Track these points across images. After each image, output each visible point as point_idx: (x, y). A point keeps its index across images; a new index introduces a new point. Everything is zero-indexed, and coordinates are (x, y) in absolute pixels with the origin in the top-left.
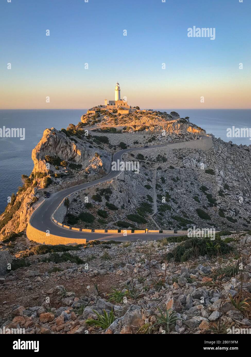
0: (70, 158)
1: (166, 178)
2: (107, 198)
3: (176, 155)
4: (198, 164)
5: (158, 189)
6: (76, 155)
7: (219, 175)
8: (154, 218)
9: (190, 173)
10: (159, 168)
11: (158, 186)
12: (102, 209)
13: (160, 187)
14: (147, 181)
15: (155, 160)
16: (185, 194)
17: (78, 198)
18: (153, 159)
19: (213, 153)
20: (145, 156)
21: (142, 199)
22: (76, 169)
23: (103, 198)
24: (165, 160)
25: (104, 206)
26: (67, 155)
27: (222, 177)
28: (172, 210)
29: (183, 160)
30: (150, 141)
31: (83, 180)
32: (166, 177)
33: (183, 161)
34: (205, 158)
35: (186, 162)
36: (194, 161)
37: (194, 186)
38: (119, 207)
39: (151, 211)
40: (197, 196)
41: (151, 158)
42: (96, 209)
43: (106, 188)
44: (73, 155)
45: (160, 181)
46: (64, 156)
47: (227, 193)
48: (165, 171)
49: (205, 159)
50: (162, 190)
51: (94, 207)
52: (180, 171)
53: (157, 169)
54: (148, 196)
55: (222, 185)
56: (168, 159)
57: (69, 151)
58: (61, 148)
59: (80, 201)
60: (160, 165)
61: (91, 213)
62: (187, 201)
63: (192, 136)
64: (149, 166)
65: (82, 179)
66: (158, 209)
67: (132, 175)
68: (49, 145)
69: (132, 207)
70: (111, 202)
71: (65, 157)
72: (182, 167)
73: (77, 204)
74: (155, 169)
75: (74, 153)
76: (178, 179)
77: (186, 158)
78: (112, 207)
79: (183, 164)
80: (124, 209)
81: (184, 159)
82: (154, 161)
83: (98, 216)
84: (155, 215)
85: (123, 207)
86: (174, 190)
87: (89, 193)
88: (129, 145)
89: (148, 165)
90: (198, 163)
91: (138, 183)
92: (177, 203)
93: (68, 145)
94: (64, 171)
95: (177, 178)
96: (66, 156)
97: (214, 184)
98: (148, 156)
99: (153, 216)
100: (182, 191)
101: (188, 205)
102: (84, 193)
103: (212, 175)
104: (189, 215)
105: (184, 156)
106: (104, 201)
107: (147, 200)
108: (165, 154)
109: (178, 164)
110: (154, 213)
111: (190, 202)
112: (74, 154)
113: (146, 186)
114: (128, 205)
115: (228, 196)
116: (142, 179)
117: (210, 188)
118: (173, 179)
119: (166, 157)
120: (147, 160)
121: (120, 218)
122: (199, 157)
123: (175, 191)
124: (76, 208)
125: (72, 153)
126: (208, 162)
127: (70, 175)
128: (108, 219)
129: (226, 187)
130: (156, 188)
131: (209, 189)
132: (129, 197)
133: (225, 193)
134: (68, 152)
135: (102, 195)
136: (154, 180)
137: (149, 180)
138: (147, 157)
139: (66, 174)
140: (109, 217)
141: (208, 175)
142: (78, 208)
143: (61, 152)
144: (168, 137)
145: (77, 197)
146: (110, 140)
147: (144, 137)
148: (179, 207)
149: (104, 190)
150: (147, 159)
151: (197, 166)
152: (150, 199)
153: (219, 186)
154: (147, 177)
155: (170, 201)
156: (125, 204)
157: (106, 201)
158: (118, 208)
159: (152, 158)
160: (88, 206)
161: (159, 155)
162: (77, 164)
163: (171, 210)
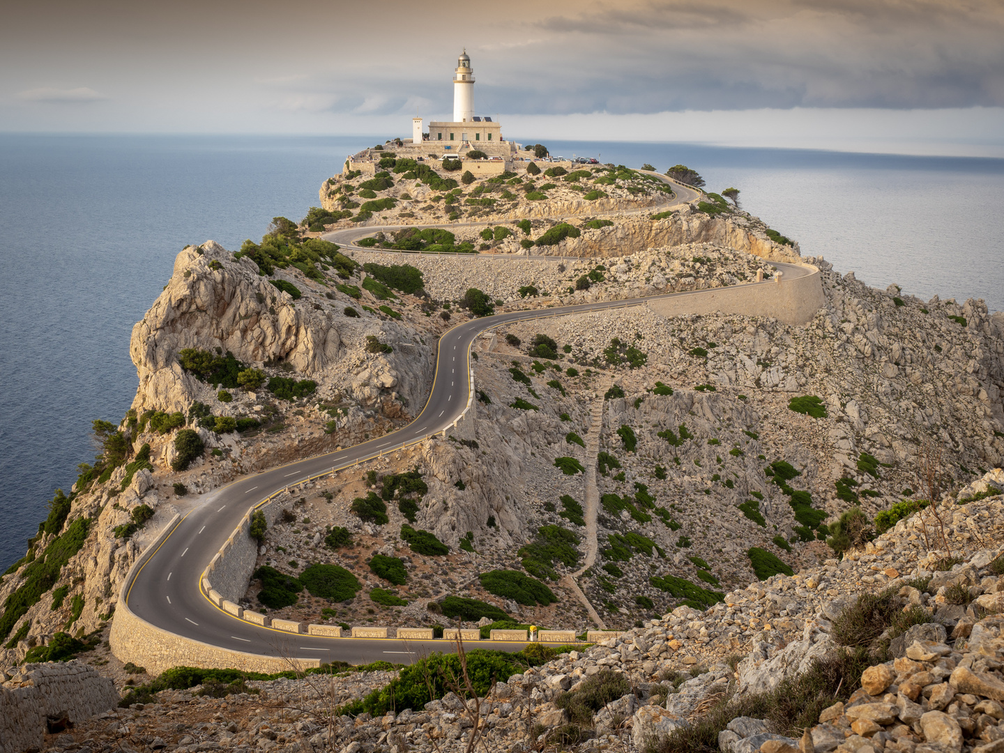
0: (272, 357)
1: (638, 431)
2: (409, 509)
3: (682, 340)
4: (764, 376)
5: (608, 475)
6: (296, 346)
7: (840, 419)
8: (584, 586)
9: (732, 409)
10: (616, 392)
11: (606, 462)
12: (386, 549)
13: (614, 463)
14: (565, 444)
15: (598, 357)
16: (708, 492)
17: (299, 511)
18: (591, 357)
20: (562, 343)
21: (542, 514)
22: (295, 398)
23: (392, 508)
24: (636, 359)
25: (395, 538)
26: (262, 344)
27: (852, 428)
28: (656, 554)
29: (707, 358)
30: (583, 285)
31: (320, 439)
32: (641, 427)
33: (706, 363)
34: (793, 351)
35: (719, 366)
36: (748, 362)
37: (744, 459)
38: (453, 541)
39: (572, 560)
40: (755, 499)
41: (586, 353)
42: (363, 551)
43: (406, 471)
44: (284, 344)
45: (614, 442)
46: (252, 348)
47: (867, 486)
48: (637, 403)
49: (792, 358)
50: (621, 478)
51: (359, 545)
52: (693, 404)
53: (607, 396)
54: (567, 501)
55: (853, 457)
56: (649, 358)
57: (269, 332)
58: (241, 317)
59: (306, 521)
60: (618, 377)
61: (347, 565)
62: (715, 519)
63: (746, 266)
64: (576, 384)
65: (316, 435)
66: (601, 551)
67: (508, 420)
69: (502, 544)
70: (420, 526)
71: (254, 352)
72: (701, 389)
73: (295, 532)
74: (597, 396)
75: (287, 339)
76: (685, 434)
77: (718, 354)
78: (428, 546)
79: (707, 376)
80: (470, 549)
81: (710, 355)
82: (595, 362)
83: (370, 576)
84: (587, 574)
85: (466, 544)
86: (669, 478)
87: (340, 490)
88: (502, 299)
89: (571, 380)
90: (763, 371)
91: (529, 452)
92: (675, 527)
93: (266, 306)
94: (249, 406)
95: (682, 429)
96: (257, 349)
97: (823, 454)
98: (572, 344)
99: (580, 578)
100: (699, 479)
101: (717, 534)
102: (323, 490)
103: (814, 420)
104: (720, 572)
105: (713, 345)
106: (396, 520)
107: (563, 515)
108: (639, 337)
109: (686, 376)
110: (584, 565)
111: (726, 524)
112: (288, 343)
113: (559, 462)
114: (489, 536)
115: (873, 499)
116: (547, 436)
117: (806, 470)
118: (668, 436)
119: (644, 346)
120: (571, 361)
121: (453, 585)
122: (767, 348)
123: (672, 480)
124: (291, 547)
125: (280, 338)
126: (802, 367)
127: (272, 423)
128: (410, 589)
129: (867, 463)
130: (601, 470)
131: (799, 474)
132: (492, 506)
133: (861, 489)
134: (265, 334)
135: (389, 497)
136: (591, 440)
137: (571, 438)
138: (568, 349)
139: (256, 416)
140: (411, 580)
141: (801, 420)
142: (299, 548)
143: (238, 334)
144: (653, 268)
145: (297, 505)
146: (427, 282)
147: (562, 269)
148: (684, 542)
149: (396, 480)
150: (570, 355)
151: (758, 382)
152: (574, 511)
153: (840, 462)
154: (566, 428)
155: (648, 518)
156: (477, 533)
157: (405, 521)
158: (450, 548)
159: (588, 350)
160: (338, 539)
161: (616, 341)
162: (299, 379)
163: (650, 554)
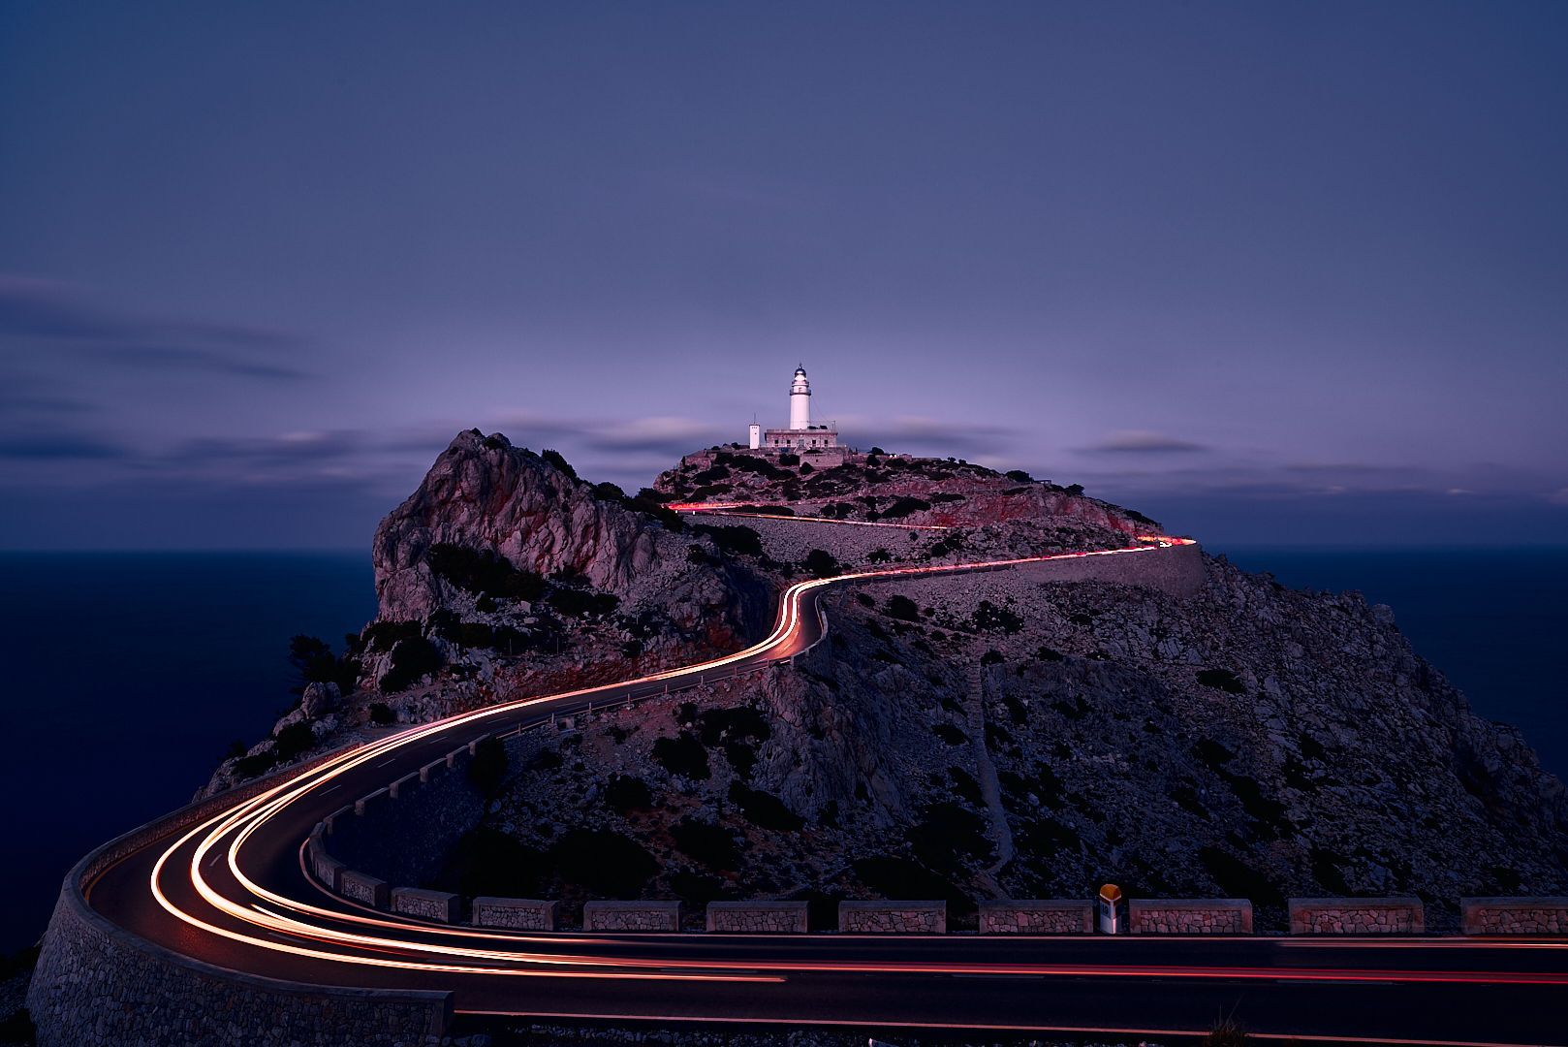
0: (562, 567)
1: (1026, 702)
2: (742, 759)
3: (1060, 606)
4: (1161, 647)
5: (1000, 750)
6: (595, 554)
7: (1261, 696)
8: (1008, 888)
9: (1134, 680)
10: (993, 657)
11: (994, 734)
12: (706, 813)
13: (1005, 737)
14: (941, 709)
15: (967, 621)
16: (1127, 776)
17: (569, 752)
18: (958, 621)
19: (1213, 607)
20: (923, 605)
21: (929, 788)
22: (586, 614)
23: (714, 755)
24: (1011, 623)
25: (719, 801)
26: (549, 550)
27: (1278, 706)
28: (1085, 852)
29: (1092, 625)
30: (939, 551)
31: (615, 664)
32: (1028, 697)
33: (1092, 631)
34: (1186, 623)
35: (1108, 634)
36: (1140, 632)
37: (1161, 736)
38: (808, 809)
39: (984, 851)
40: (1188, 786)
41: (952, 617)
42: (666, 815)
43: (738, 705)
44: (578, 551)
45: (1000, 712)
46: (535, 554)
47: (1321, 773)
48: (1020, 670)
49: (1188, 630)
50: (1016, 753)
51: (660, 805)
52: (1087, 673)
53: (984, 661)
54: (956, 773)
55: (1291, 738)
56: (1027, 622)
57: (559, 534)
58: (523, 514)
59: (579, 767)
60: (993, 642)
61: (638, 835)
62: (1144, 810)
63: (1114, 539)
64: (944, 647)
65: (611, 658)
66: (1016, 841)
67: (870, 674)
68: (458, 493)
69: (878, 823)
70: (759, 783)
71: (537, 560)
72: (1093, 656)
73: (557, 782)
74: (971, 661)
75: (583, 545)
76: (1084, 708)
77: (1105, 621)
78: (768, 811)
79: (1097, 644)
80: (835, 826)
81: (1095, 622)
82: (964, 626)
83: (676, 854)
84: (1006, 870)
85: (828, 816)
86: (1075, 758)
87: (637, 728)
88: (850, 563)
89: (938, 644)
90: (1158, 641)
91: (899, 715)
92: (1099, 818)
93: (558, 502)
94: (519, 616)
95: (1079, 700)
96: (541, 556)
97: (1254, 734)
98: (935, 607)
99: (998, 875)
100: (1112, 760)
101: (1153, 829)
102: (611, 725)
103: (1232, 695)
104: (1172, 877)
105: (1095, 612)
106: (720, 772)
107: (955, 791)
108: (1011, 601)
109: (1072, 643)
110: (998, 858)
111: (1160, 816)
112: (585, 549)
113: (937, 730)
114: (859, 811)
115: (1333, 789)
116: (919, 700)
117: (1240, 752)
118: (1063, 707)
119: (1019, 609)
120: (934, 624)
121: (814, 874)
122: (1157, 619)
123: (1078, 760)
124: (546, 804)
125: (573, 543)
126: (1201, 639)
127: (549, 640)
128: (743, 876)
129: (1309, 747)
130: (989, 742)
131: (1235, 756)
132: (861, 769)
133: (1314, 775)
134: (554, 538)
135: (713, 741)
136: (973, 707)
137: (949, 704)
138: (930, 612)
139: (525, 630)
140: (745, 863)
141: (1216, 695)
142: (560, 807)
143: (518, 534)
144: (1014, 538)
145: (566, 743)
146: (765, 544)
147: (914, 537)
148: (1114, 839)
149: (722, 718)
150: (934, 618)
151: (1155, 652)
152: (970, 787)
153: (1278, 744)
154: (940, 692)
155: (1062, 805)
156: (843, 804)
157: (734, 776)
158: (804, 819)
159: (954, 613)
160: (627, 794)
161: (985, 605)
162: (594, 594)
163: (1079, 850)
